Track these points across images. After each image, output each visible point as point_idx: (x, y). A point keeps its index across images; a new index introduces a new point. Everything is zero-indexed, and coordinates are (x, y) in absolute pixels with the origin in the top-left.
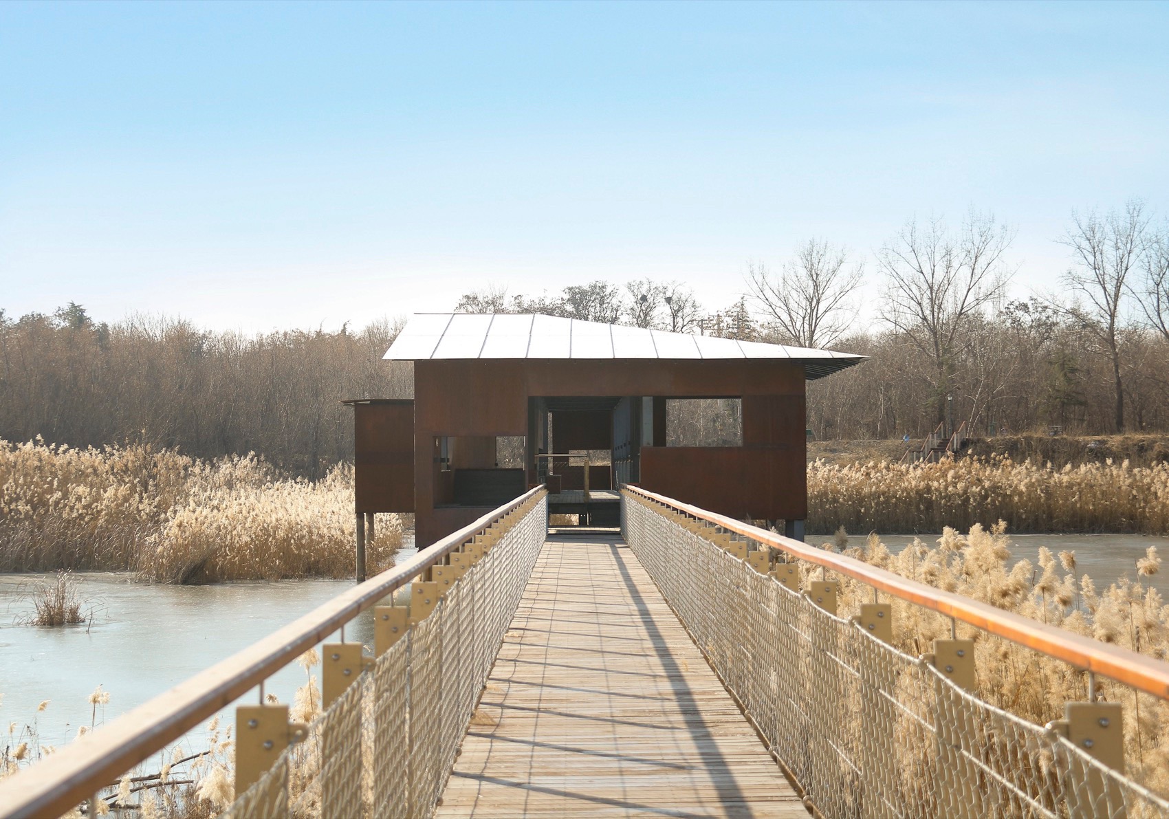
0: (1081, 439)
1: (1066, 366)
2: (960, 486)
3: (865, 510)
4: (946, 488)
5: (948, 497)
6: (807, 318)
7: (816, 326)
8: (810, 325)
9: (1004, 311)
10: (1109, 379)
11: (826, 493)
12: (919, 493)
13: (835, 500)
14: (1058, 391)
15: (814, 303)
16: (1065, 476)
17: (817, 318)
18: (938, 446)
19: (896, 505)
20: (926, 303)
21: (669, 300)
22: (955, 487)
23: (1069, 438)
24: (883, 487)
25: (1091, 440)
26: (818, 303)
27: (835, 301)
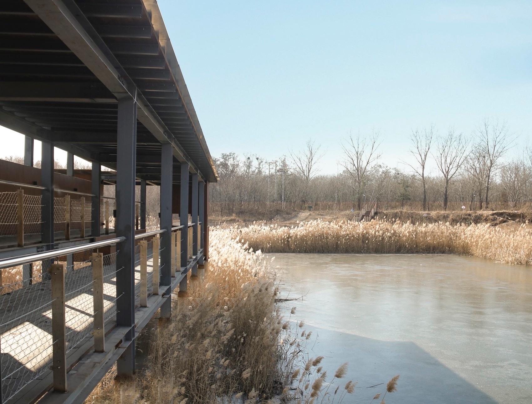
0: (420, 212)
1: (405, 185)
2: (381, 232)
3: (340, 242)
4: (375, 233)
5: (376, 237)
6: (307, 166)
7: (311, 169)
8: (308, 168)
9: (373, 167)
10: (421, 190)
11: (323, 234)
12: (363, 236)
13: (327, 238)
14: (402, 194)
15: (310, 160)
16: (422, 228)
17: (311, 166)
18: (365, 214)
19: (353, 240)
20: (355, 159)
21: (257, 159)
22: (379, 232)
23: (417, 212)
24: (348, 232)
25: (424, 213)
26: (312, 160)
27: (318, 160)
